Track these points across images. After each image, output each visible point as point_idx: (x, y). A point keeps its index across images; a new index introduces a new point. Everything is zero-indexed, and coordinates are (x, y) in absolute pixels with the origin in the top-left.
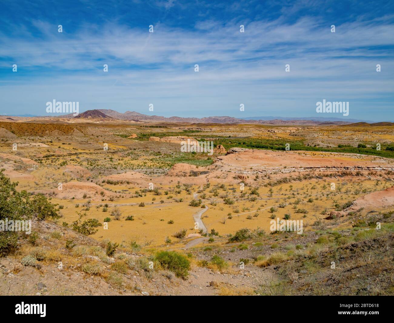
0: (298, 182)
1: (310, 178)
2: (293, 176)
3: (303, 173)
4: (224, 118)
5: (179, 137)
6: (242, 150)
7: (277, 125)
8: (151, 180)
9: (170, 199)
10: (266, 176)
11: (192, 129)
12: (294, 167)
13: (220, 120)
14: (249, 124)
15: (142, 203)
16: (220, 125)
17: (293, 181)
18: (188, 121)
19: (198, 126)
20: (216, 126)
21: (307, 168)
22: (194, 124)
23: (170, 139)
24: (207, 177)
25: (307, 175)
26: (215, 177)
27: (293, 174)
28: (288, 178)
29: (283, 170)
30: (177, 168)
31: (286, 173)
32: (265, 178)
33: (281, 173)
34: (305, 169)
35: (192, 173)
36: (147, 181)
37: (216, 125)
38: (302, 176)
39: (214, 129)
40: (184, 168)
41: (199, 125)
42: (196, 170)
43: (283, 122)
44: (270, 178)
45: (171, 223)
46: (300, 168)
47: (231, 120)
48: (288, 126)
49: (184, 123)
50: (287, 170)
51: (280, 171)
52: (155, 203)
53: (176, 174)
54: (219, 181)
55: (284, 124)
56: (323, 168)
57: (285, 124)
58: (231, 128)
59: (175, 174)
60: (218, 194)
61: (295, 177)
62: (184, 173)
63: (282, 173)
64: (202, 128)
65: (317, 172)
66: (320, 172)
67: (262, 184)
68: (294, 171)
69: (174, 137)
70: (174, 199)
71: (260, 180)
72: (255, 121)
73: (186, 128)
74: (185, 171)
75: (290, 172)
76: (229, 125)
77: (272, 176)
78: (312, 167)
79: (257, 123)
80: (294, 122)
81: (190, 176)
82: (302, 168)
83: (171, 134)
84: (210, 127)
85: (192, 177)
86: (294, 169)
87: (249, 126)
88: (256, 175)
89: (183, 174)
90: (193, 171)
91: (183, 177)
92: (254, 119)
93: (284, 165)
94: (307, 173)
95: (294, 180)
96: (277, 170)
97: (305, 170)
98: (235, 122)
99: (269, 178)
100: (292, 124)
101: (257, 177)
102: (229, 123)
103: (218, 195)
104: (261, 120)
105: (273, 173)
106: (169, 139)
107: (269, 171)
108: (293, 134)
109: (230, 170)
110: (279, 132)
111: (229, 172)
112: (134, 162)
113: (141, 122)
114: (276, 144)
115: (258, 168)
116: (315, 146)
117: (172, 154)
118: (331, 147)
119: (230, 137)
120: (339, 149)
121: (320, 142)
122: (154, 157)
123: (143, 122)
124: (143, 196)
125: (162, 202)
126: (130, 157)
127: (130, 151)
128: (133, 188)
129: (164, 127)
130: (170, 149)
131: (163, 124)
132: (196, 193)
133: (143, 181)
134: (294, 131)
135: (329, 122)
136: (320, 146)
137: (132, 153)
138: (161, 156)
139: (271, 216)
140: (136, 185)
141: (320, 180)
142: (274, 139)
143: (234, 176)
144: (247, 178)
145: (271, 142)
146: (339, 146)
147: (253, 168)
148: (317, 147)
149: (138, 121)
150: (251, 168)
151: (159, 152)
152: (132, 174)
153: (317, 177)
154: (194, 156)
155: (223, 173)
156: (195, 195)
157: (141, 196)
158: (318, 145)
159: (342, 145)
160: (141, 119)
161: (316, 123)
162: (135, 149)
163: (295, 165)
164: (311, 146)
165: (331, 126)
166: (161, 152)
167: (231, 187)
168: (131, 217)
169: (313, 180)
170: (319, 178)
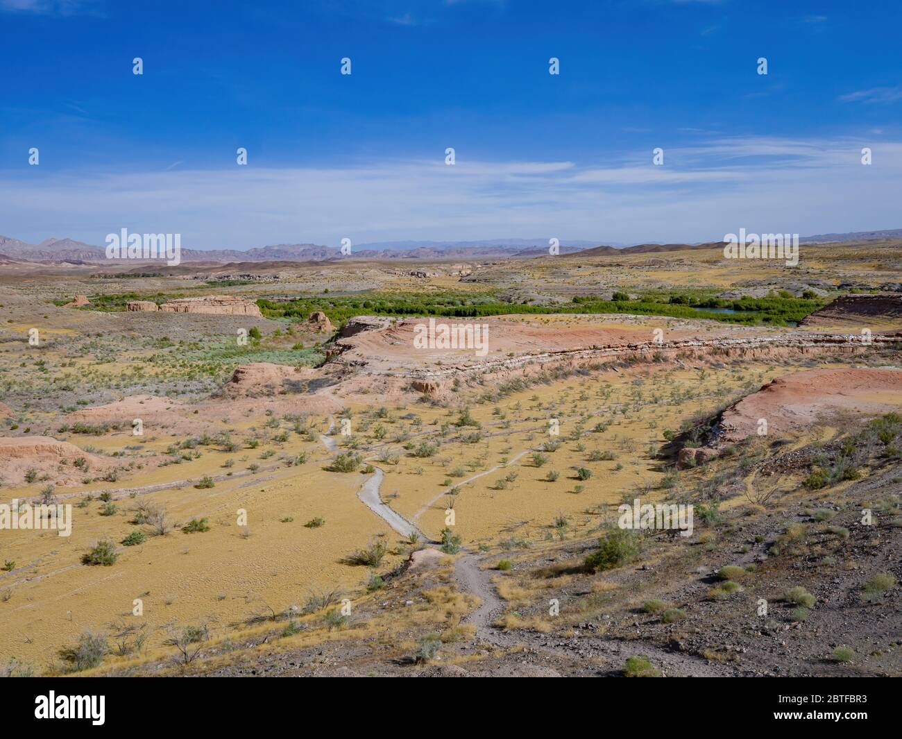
1: (566, 375)
2: (530, 375)
3: (549, 365)
4: (302, 249)
5: (208, 298)
6: (380, 320)
7: (425, 259)
8: (196, 412)
9: (270, 459)
10: (474, 379)
11: (227, 277)
12: (528, 354)
13: (293, 253)
14: (364, 259)
15: (205, 480)
16: (295, 265)
17: (533, 386)
18: (214, 259)
19: (241, 270)
20: (288, 269)
21: (555, 353)
22: (229, 265)
23: (187, 304)
24: (338, 392)
25: (557, 369)
26: (357, 392)
27: (529, 369)
28: (522, 379)
29: (508, 361)
30: (247, 376)
31: (515, 368)
32: (473, 383)
33: (503, 368)
34: (550, 356)
35: (286, 386)
36: (186, 415)
37: (286, 264)
38: (548, 373)
39: (283, 274)
40: (266, 375)
41: (242, 266)
42: (295, 377)
43: (438, 252)
44: (485, 383)
45: (314, 524)
46: (541, 353)
47: (318, 253)
48: (452, 262)
49: (203, 264)
50: (515, 362)
51: (502, 365)
52: (237, 474)
53: (247, 391)
54: (368, 400)
55: (440, 258)
56: (587, 352)
57: (443, 255)
58: (325, 271)
59: (243, 392)
60: (385, 433)
61: (536, 376)
62: (266, 386)
63: (507, 368)
64: (253, 273)
65: (576, 363)
66: (582, 361)
67: (473, 399)
68: (531, 363)
69: (196, 299)
70: (282, 458)
71: (464, 389)
72: (375, 253)
73: (213, 276)
74: (269, 383)
75: (523, 366)
76: (316, 263)
77: (488, 377)
78: (566, 349)
79: (380, 258)
80: (461, 252)
81: (283, 393)
82: (546, 355)
83: (188, 292)
84: (273, 271)
85: (289, 396)
86: (530, 357)
87: (365, 265)
88: (453, 379)
89: (265, 390)
90: (287, 380)
91: (265, 398)
92: (372, 249)
93: (505, 352)
94: (557, 364)
95: (534, 383)
96: (495, 363)
97: (553, 358)
98: (330, 257)
99: (481, 383)
100: (457, 257)
101: (457, 383)
102: (316, 259)
103: (386, 435)
104: (389, 250)
105: (488, 371)
106: (184, 305)
107: (479, 366)
108: (468, 278)
109: (389, 372)
110: (437, 275)
111: (388, 375)
112: (104, 368)
113: (90, 264)
114: (439, 304)
115: (454, 361)
116: (525, 303)
117: (201, 341)
118: (558, 303)
119: (326, 292)
120: (575, 305)
121: (534, 295)
122: (156, 352)
123: (94, 264)
124: (193, 457)
125: (253, 469)
126: (92, 356)
127: (88, 341)
128: (153, 439)
129: (154, 275)
130: (191, 328)
131: (150, 267)
132: (327, 435)
133: (176, 417)
134: (469, 272)
135: (535, 249)
136: (536, 302)
137: (93, 346)
138: (173, 348)
139: (547, 476)
140: (159, 429)
141: (586, 377)
142: (430, 292)
143: (403, 385)
144: (435, 387)
145: (426, 299)
146: (575, 301)
147: (442, 361)
148: (529, 304)
149: (81, 263)
150: (439, 364)
151: (165, 339)
152: (141, 403)
153: (579, 372)
154: (257, 344)
155: (375, 380)
156: (327, 442)
157: (190, 459)
158: (531, 300)
159: (580, 297)
160: (89, 258)
161: (508, 251)
162: (99, 335)
163: (529, 349)
164: (515, 303)
165: (541, 257)
166: (170, 336)
167: (403, 414)
168: (202, 521)
169: (572, 378)
170: (583, 374)
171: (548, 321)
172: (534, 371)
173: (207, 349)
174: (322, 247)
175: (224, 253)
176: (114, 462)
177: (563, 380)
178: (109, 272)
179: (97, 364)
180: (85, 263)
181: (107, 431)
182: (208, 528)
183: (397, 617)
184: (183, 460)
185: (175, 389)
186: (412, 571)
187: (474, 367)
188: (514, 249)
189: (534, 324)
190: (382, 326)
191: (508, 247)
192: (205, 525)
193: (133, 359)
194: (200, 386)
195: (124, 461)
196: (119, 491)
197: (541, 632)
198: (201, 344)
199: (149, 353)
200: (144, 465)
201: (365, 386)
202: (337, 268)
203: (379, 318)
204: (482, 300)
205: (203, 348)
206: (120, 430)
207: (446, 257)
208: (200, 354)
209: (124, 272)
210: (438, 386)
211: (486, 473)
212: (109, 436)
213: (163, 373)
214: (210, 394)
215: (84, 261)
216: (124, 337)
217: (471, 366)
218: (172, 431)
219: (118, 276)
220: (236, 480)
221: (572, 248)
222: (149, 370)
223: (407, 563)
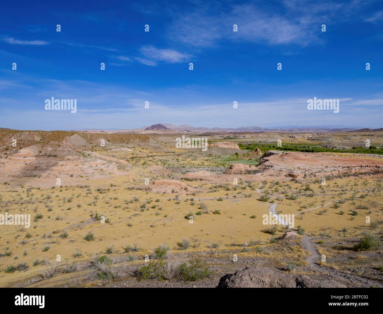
0: (339, 179)
1: (349, 176)
2: (334, 174)
3: (342, 171)
4: (253, 128)
5: (224, 143)
6: (278, 152)
7: (295, 132)
8: (219, 177)
9: (240, 194)
10: (312, 174)
11: (230, 136)
12: (333, 167)
13: (250, 129)
14: (273, 132)
15: (220, 198)
16: (250, 133)
17: (335, 179)
18: (226, 131)
19: (234, 134)
20: (248, 134)
21: (345, 167)
22: (230, 133)
23: (217, 144)
24: (263, 175)
25: (345, 173)
26: (270, 175)
27: (334, 172)
28: (331, 176)
29: (325, 169)
30: (234, 167)
31: (328, 172)
32: (311, 176)
33: (323, 171)
34: (342, 168)
35: (246, 171)
36: (216, 178)
37: (248, 133)
38: (341, 174)
39: (247, 136)
40: (240, 167)
41: (234, 133)
42: (249, 169)
43: (300, 130)
44: (316, 176)
45: (253, 217)
46: (339, 167)
47: (258, 129)
48: (305, 133)
49: (223, 132)
50: (328, 170)
51: (323, 170)
52: (230, 198)
53: (234, 172)
54: (273, 178)
55: (301, 132)
56: (358, 167)
57: (302, 131)
58: (260, 135)
59: (233, 172)
60: (279, 190)
61: (336, 175)
62: (240, 171)
63: (325, 171)
64: (237, 135)
65: (353, 171)
66: (356, 171)
67: (311, 182)
68: (335, 170)
69: (220, 143)
70: (244, 195)
71: (308, 178)
72: (277, 130)
73: (225, 136)
74: (241, 170)
75: (331, 171)
76: (258, 133)
77: (317, 174)
78: (349, 166)
79: (279, 131)
80: (308, 130)
81: (245, 174)
82: (341, 168)
83: (218, 141)
84: (244, 135)
85: (247, 175)
86: (334, 168)
87: (274, 133)
88: (304, 174)
89: (239, 172)
90: (246, 170)
91: (239, 175)
92: (277, 128)
93: (325, 165)
94: (345, 171)
95: (335, 177)
96: (320, 169)
97: (344, 169)
98: (262, 131)
99: (315, 176)
100: (307, 131)
101: (305, 175)
102: (257, 131)
103: (279, 191)
104: (282, 129)
105: (318, 172)
106: (216, 144)
107: (314, 170)
108: (311, 139)
109: (281, 170)
110: (299, 137)
111: (280, 171)
112: (194, 162)
113: (192, 132)
114: (299, 147)
115: (305, 168)
116: (333, 148)
117: (221, 155)
118: (346, 149)
119: (260, 142)
120: (353, 150)
121: (337, 145)
122: (208, 158)
123: (193, 132)
124: (217, 191)
125: (235, 197)
126: (190, 158)
127: (190, 154)
128: (206, 184)
129: (209, 135)
130: (218, 151)
131: (208, 133)
132: (259, 189)
133: (213, 178)
134: (311, 137)
135: (337, 129)
136: (337, 148)
137: (191, 155)
138: (213, 157)
139: (340, 212)
140: (208, 181)
141: (357, 177)
142: (297, 143)
143: (286, 175)
144: (297, 176)
145: (295, 146)
146: (353, 148)
147: (300, 167)
148: (335, 149)
149: (189, 131)
150: (299, 168)
151: (211, 154)
152: (203, 173)
153: (354, 175)
154: (238, 157)
155: (276, 172)
156: (259, 191)
157: (216, 191)
158: (335, 147)
159: (356, 147)
160: (192, 130)
161: (327, 129)
162: (193, 152)
163: (334, 165)
164: (329, 148)
165: (340, 132)
166: (212, 154)
167: (285, 184)
168: (219, 211)
169: (351, 177)
170: (356, 176)
171: (342, 155)
172: (335, 173)
173: (222, 158)
174: (260, 127)
175: (229, 129)
176: (195, 190)
177: (347, 177)
178: (196, 134)
179: (192, 160)
180: (190, 132)
181: (194, 180)
182: (220, 213)
183: (280, 253)
184: (214, 192)
185: (213, 170)
186: (286, 239)
187: (312, 170)
188: (329, 129)
189: (336, 156)
190: (279, 154)
191: (326, 128)
192: (219, 212)
193: (202, 160)
194: (220, 169)
195: (198, 190)
196: (196, 198)
197: (335, 269)
198: (221, 157)
199: (206, 158)
200: (203, 192)
201: (272, 173)
202: (264, 134)
203: (278, 151)
204: (316, 146)
205: (221, 158)
206: (197, 180)
207: (303, 131)
208: (220, 159)
209: (201, 134)
210: (298, 176)
211: (315, 208)
212: (194, 182)
213: (210, 164)
214: (223, 172)
215: (190, 131)
216: (199, 153)
217: (311, 170)
218: (211, 182)
219: (199, 135)
220: (229, 199)
221: (352, 129)
222: (206, 163)
223: (284, 236)
